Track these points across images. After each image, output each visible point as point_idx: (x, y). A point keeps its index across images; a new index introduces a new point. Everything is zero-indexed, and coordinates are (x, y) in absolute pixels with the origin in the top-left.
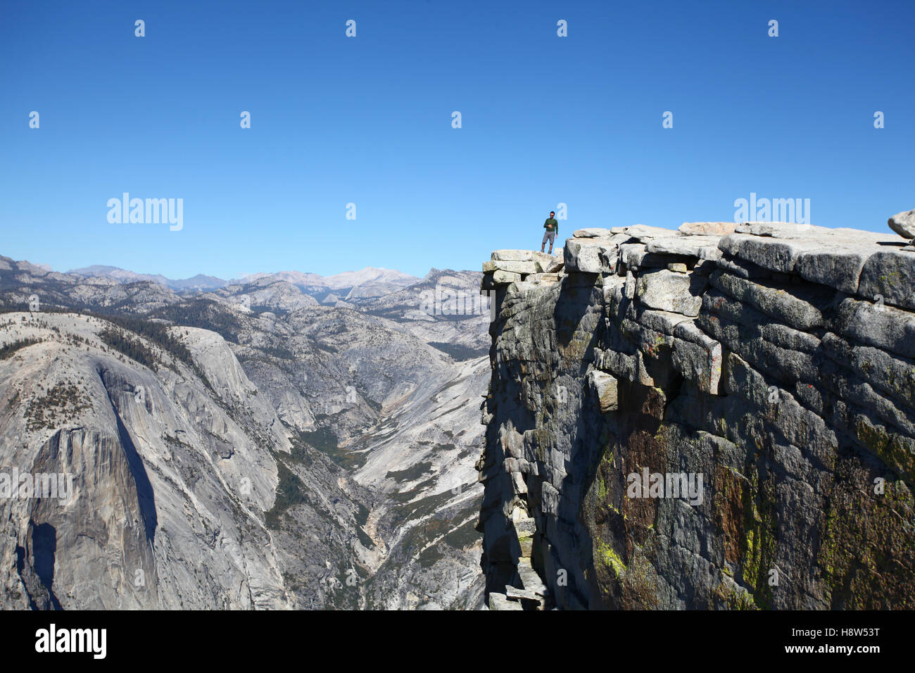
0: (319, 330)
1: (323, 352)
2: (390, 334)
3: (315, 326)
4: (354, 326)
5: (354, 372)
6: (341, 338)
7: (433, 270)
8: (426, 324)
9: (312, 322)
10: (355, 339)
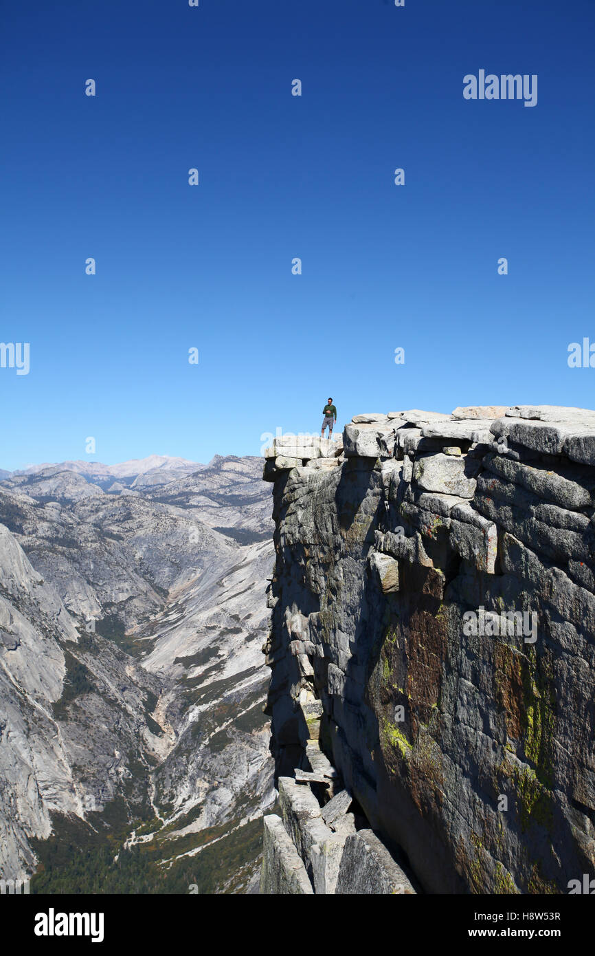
0: (105, 518)
1: (109, 540)
2: (175, 520)
3: (101, 514)
4: (140, 513)
5: (140, 559)
6: (127, 526)
7: (217, 456)
8: (211, 510)
9: (97, 511)
10: (140, 526)
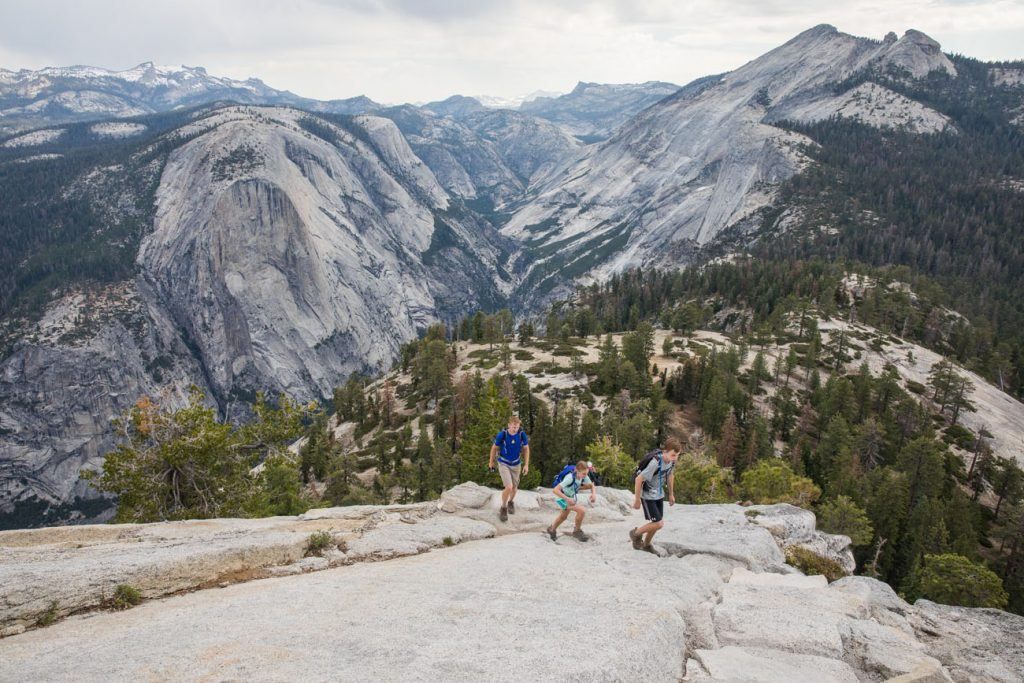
0: (486, 126)
1: (484, 140)
2: (537, 125)
3: (483, 123)
4: (511, 122)
5: (509, 155)
6: (502, 131)
7: (580, 83)
8: (571, 123)
9: (481, 121)
10: (511, 131)
